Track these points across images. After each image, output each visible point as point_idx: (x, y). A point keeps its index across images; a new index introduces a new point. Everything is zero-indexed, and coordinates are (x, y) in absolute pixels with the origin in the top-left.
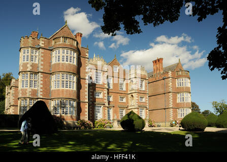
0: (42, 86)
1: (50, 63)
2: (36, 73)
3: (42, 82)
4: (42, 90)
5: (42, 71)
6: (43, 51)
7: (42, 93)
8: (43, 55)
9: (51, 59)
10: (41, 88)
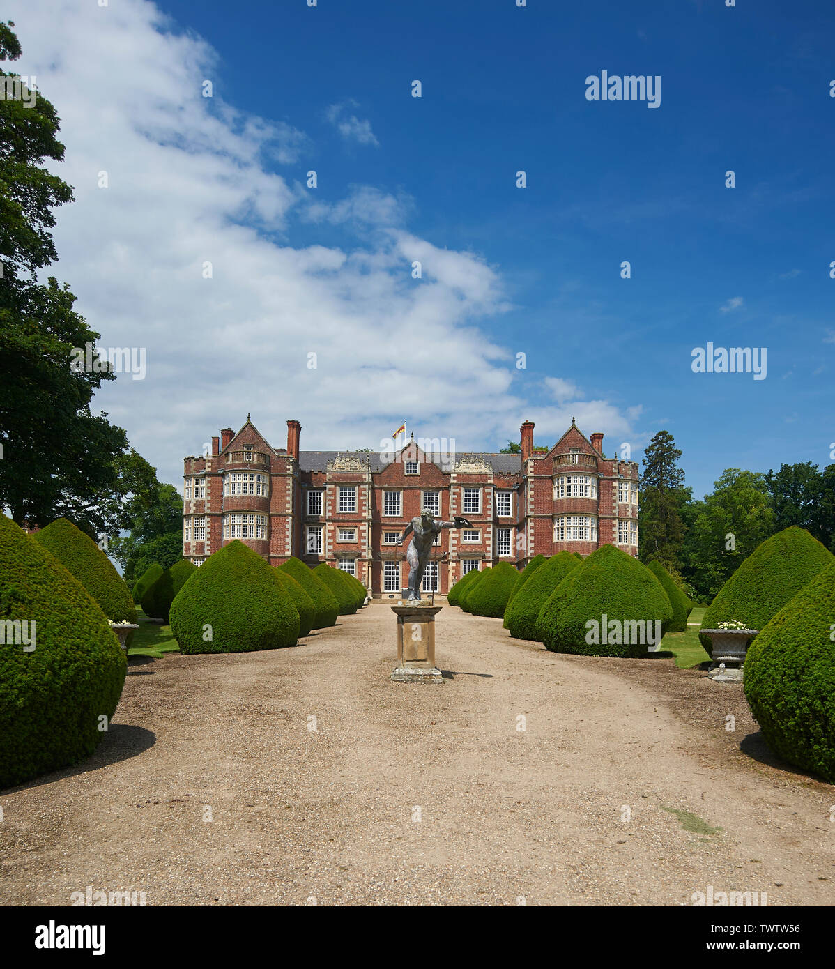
0: (209, 536)
1: (222, 496)
2: (203, 517)
3: (209, 530)
4: (209, 542)
5: (208, 511)
6: (210, 479)
7: (209, 547)
8: (210, 485)
9: (222, 489)
10: (208, 539)
